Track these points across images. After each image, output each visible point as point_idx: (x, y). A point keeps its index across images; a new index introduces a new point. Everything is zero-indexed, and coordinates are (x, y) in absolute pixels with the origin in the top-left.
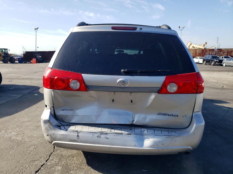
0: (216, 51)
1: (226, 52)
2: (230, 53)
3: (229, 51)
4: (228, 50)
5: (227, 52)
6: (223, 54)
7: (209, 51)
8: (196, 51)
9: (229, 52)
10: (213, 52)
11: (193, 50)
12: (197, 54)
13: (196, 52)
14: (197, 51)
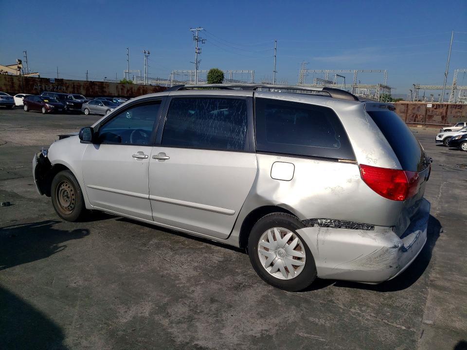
0: (52, 83)
1: (70, 86)
2: (77, 88)
3: (75, 84)
4: (73, 83)
5: (72, 86)
6: (66, 89)
7: (40, 81)
8: (13, 80)
9: (76, 86)
10: (47, 85)
11: (5, 78)
12: (16, 87)
13: (13, 83)
14: (15, 80)
